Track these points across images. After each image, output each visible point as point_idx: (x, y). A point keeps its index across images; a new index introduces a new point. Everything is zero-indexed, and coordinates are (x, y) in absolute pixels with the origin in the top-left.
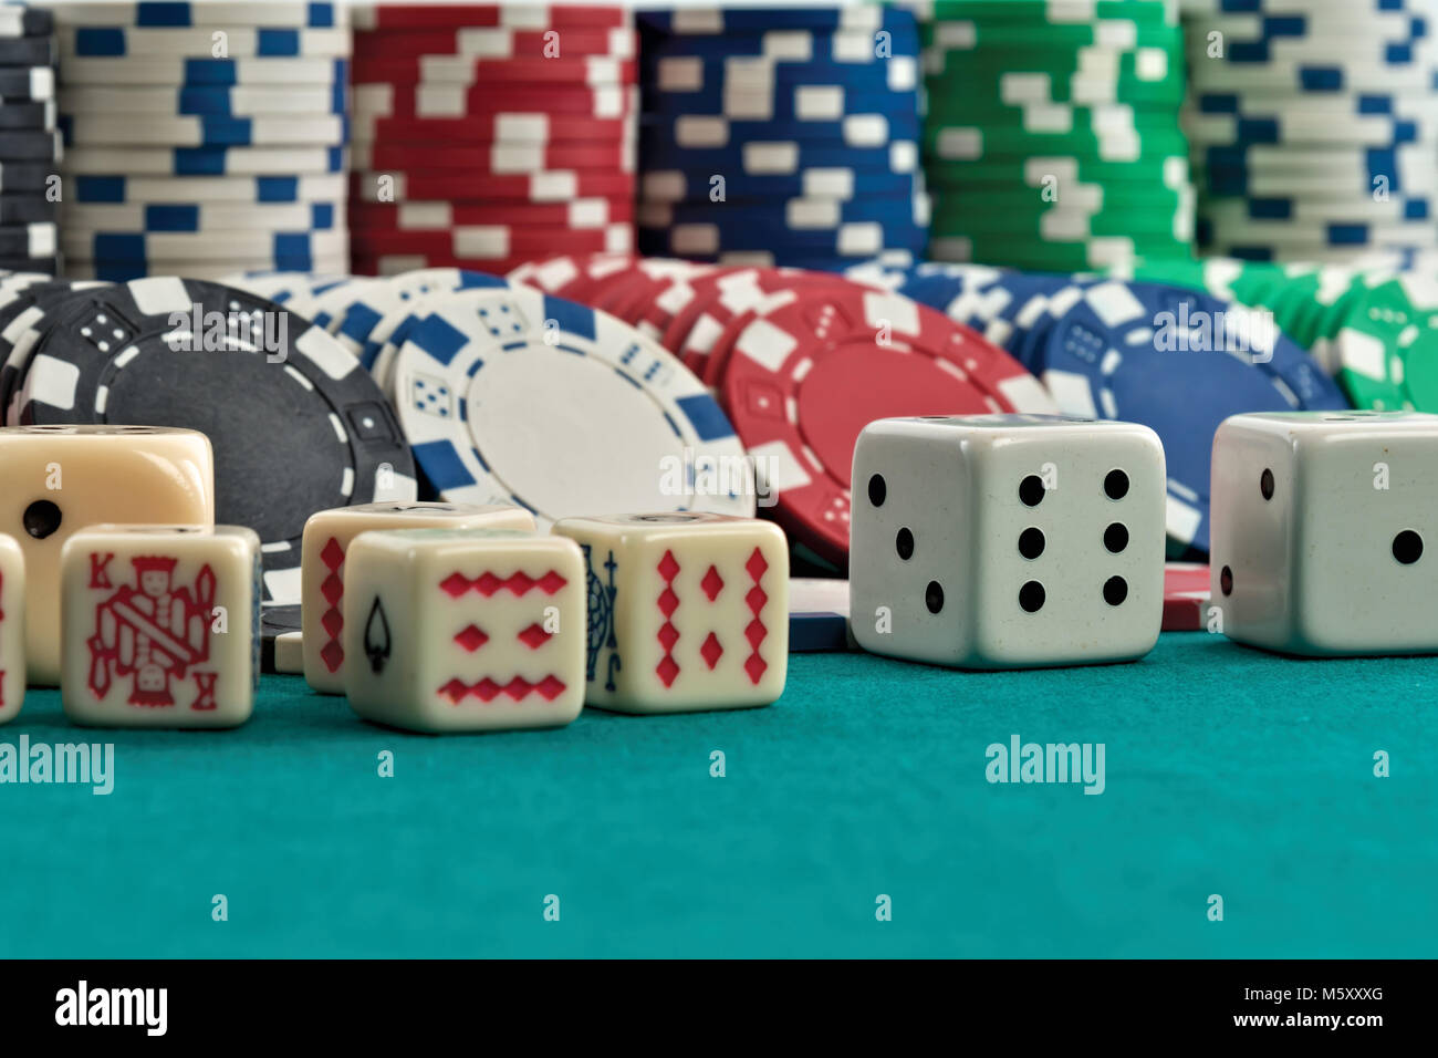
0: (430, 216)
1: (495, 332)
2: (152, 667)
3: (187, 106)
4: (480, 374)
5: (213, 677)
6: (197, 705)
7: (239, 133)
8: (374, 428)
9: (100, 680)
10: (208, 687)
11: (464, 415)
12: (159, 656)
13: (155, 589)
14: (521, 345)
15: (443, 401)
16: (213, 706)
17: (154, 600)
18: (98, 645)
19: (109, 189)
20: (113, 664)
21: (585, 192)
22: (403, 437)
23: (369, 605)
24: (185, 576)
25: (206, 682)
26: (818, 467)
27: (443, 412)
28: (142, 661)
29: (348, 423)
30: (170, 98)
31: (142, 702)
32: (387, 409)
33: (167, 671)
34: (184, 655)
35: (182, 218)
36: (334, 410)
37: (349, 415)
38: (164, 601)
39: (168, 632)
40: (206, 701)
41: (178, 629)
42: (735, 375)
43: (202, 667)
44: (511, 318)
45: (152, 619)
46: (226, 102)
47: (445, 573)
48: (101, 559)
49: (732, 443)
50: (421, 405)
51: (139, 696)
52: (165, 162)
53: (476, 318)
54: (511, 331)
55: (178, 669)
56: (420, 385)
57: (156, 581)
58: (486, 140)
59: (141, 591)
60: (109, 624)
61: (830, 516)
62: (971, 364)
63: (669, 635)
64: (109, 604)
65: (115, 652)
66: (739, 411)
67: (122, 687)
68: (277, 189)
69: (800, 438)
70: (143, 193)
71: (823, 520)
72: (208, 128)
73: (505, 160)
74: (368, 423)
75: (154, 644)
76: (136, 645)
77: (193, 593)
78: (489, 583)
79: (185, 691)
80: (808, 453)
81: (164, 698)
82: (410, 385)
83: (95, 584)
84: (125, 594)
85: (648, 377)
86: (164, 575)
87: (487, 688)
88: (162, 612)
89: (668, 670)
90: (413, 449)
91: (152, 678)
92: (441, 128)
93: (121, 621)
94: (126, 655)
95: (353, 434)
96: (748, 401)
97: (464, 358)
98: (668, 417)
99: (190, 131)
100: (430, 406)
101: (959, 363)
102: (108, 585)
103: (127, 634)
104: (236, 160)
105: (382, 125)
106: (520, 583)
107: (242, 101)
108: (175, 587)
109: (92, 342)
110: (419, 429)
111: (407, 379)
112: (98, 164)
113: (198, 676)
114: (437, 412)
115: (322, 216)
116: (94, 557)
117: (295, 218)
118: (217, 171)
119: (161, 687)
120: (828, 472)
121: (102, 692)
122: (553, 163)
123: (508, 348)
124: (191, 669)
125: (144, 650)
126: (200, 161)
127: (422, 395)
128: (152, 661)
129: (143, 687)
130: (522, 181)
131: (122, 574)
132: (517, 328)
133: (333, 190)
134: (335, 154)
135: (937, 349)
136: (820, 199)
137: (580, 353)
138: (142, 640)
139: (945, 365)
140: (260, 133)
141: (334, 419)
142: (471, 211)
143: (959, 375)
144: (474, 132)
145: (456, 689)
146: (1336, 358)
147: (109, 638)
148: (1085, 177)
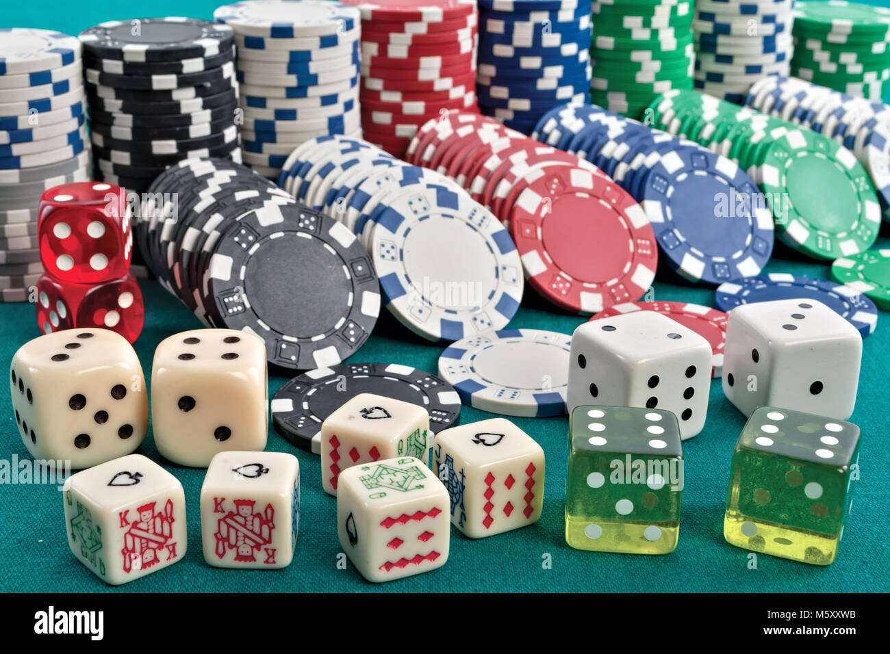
0: (393, 97)
1: (416, 212)
2: (245, 545)
3: (290, 71)
4: (409, 235)
5: (274, 550)
6: (267, 562)
7: (314, 80)
8: (362, 270)
9: (221, 551)
10: (272, 554)
11: (402, 259)
12: (248, 541)
13: (246, 514)
14: (427, 217)
15: (393, 253)
16: (274, 562)
17: (245, 518)
18: (219, 536)
19: (260, 102)
20: (226, 544)
21: (455, 84)
22: (375, 274)
23: (348, 515)
24: (259, 508)
25: (270, 552)
26: (550, 261)
27: (393, 258)
28: (239, 543)
29: (351, 270)
30: (284, 67)
31: (240, 560)
32: (368, 258)
33: (252, 547)
34: (260, 541)
35: (290, 115)
36: (345, 264)
37: (351, 265)
38: (250, 518)
39: (252, 531)
40: (271, 560)
41: (257, 530)
42: (517, 216)
43: (268, 546)
44: (423, 204)
45: (244, 526)
46: (307, 68)
47: (383, 518)
48: (219, 500)
49: (514, 254)
50: (383, 256)
51: (239, 557)
52: (283, 93)
53: (408, 205)
54: (423, 210)
55: (258, 546)
56: (383, 246)
57: (245, 510)
58: (416, 67)
59: (238, 514)
60: (224, 528)
61: (554, 286)
62: (614, 201)
63: (489, 507)
64: (224, 519)
65: (228, 539)
66: (518, 237)
67: (231, 555)
68: (329, 100)
69: (543, 246)
70: (272, 105)
71: (552, 289)
72: (299, 79)
73: (423, 75)
74: (360, 268)
75: (245, 536)
76: (237, 537)
77: (263, 515)
78: (404, 518)
79: (261, 556)
80: (545, 254)
81: (251, 558)
82: (379, 245)
83: (216, 511)
84: (231, 515)
85: (480, 225)
86: (250, 508)
87: (403, 562)
88: (249, 523)
89: (488, 522)
90: (379, 280)
91: (245, 550)
92: (397, 62)
93: (229, 526)
94: (233, 541)
95: (353, 275)
96: (521, 231)
97: (402, 229)
98: (488, 244)
99: (292, 81)
100: (388, 256)
101: (609, 201)
102: (223, 511)
103: (232, 532)
104: (312, 91)
105: (373, 59)
106: (419, 515)
107: (313, 68)
108: (254, 513)
109: (239, 244)
110: (383, 268)
111: (377, 244)
112: (255, 92)
113: (266, 550)
114: (390, 258)
115: (348, 106)
116: (216, 499)
117: (336, 110)
118: (304, 95)
119: (250, 554)
120: (554, 263)
121: (221, 556)
122: (443, 75)
123: (421, 219)
124: (263, 547)
125: (241, 538)
126: (297, 92)
127: (384, 251)
128: (245, 543)
129: (241, 554)
130: (430, 84)
131: (229, 506)
132: (425, 208)
133: (354, 94)
134: (353, 81)
135: (600, 195)
136: (550, 78)
137: (451, 217)
138: (239, 534)
139: (602, 202)
140: (321, 80)
141: (345, 268)
142: (409, 95)
143: (609, 207)
144: (411, 65)
145: (388, 565)
146: (760, 177)
147: (224, 534)
148: (654, 58)
